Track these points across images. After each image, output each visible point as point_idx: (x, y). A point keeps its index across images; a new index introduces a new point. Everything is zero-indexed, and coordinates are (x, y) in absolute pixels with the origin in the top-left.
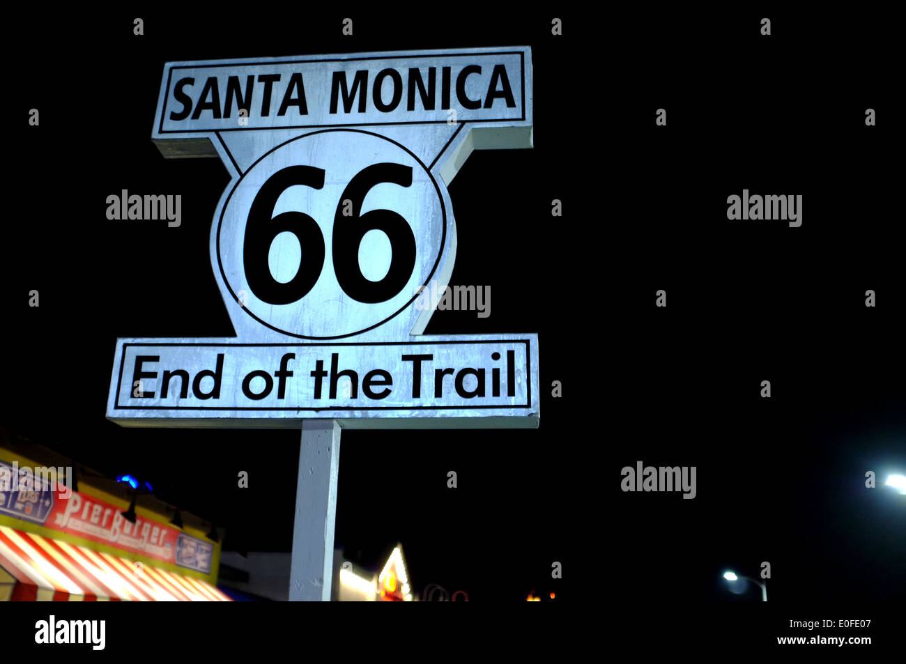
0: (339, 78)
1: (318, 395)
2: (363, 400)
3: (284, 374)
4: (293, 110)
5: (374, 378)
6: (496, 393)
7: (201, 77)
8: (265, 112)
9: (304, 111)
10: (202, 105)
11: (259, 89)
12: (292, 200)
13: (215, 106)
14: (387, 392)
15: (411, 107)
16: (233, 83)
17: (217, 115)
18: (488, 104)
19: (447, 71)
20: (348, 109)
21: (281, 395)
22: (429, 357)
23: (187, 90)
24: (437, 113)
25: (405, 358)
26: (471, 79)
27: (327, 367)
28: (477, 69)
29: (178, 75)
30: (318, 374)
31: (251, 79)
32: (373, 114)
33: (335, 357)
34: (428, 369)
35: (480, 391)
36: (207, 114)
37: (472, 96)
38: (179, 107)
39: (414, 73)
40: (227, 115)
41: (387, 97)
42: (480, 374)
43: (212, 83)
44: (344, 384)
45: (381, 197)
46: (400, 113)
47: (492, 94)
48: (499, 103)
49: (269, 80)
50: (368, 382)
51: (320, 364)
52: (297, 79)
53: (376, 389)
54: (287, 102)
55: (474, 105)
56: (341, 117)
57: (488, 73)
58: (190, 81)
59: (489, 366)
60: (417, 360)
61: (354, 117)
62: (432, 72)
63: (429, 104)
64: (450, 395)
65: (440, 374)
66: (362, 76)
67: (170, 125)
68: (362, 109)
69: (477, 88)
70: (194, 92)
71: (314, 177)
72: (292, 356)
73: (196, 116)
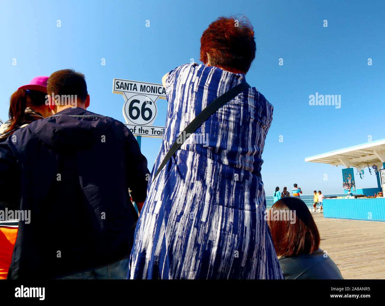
0: (141, 86)
1: (139, 133)
2: (145, 134)
3: (135, 129)
4: (135, 90)
5: (147, 131)
6: (162, 134)
7: (120, 82)
8: (131, 90)
9: (137, 90)
10: (121, 87)
11: (130, 85)
12: (135, 104)
13: (123, 87)
14: (148, 133)
15: (152, 92)
16: (126, 84)
17: (123, 89)
18: (162, 94)
19: (157, 87)
20: (143, 91)
21: (134, 132)
22: (154, 129)
23: (118, 83)
24: (155, 94)
25: (152, 129)
26: (160, 89)
27: (140, 129)
28: (161, 88)
29: (116, 81)
30: (139, 130)
31: (128, 84)
32: (146, 92)
33: (142, 127)
34: (154, 130)
35: (160, 134)
36: (122, 88)
37: (160, 92)
38: (117, 87)
39: (152, 87)
40: (125, 89)
41: (148, 90)
42: (160, 132)
43: (122, 83)
44: (143, 131)
45: (147, 106)
46: (150, 93)
47: (163, 92)
48: (164, 93)
49: (131, 84)
50: (146, 132)
51: (139, 129)
52: (135, 85)
53: (147, 132)
54: (134, 89)
55: (160, 93)
56: (142, 92)
57: (162, 88)
58: (119, 82)
59: (161, 131)
60: (153, 129)
61: (144, 92)
62: (155, 87)
63: (154, 92)
64: (156, 134)
65: (155, 131)
66: (145, 86)
67: (116, 89)
68: (145, 91)
69: (161, 91)
70: (119, 84)
71: (138, 102)
72: (136, 127)
73: (120, 89)
